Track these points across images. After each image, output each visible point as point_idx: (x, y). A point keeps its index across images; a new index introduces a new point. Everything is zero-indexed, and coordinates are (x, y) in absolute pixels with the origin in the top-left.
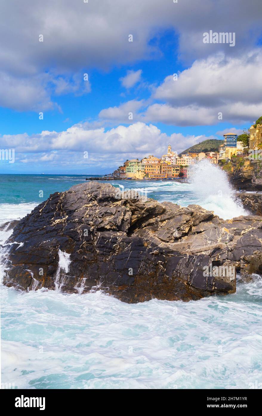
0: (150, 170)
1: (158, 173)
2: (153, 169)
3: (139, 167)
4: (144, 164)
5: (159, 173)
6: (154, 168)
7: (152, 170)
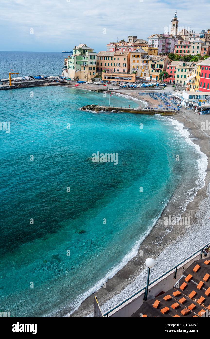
0: (110, 65)
1: (124, 71)
2: (115, 64)
3: (84, 58)
4: (95, 54)
5: (126, 71)
6: (116, 62)
7: (113, 65)
